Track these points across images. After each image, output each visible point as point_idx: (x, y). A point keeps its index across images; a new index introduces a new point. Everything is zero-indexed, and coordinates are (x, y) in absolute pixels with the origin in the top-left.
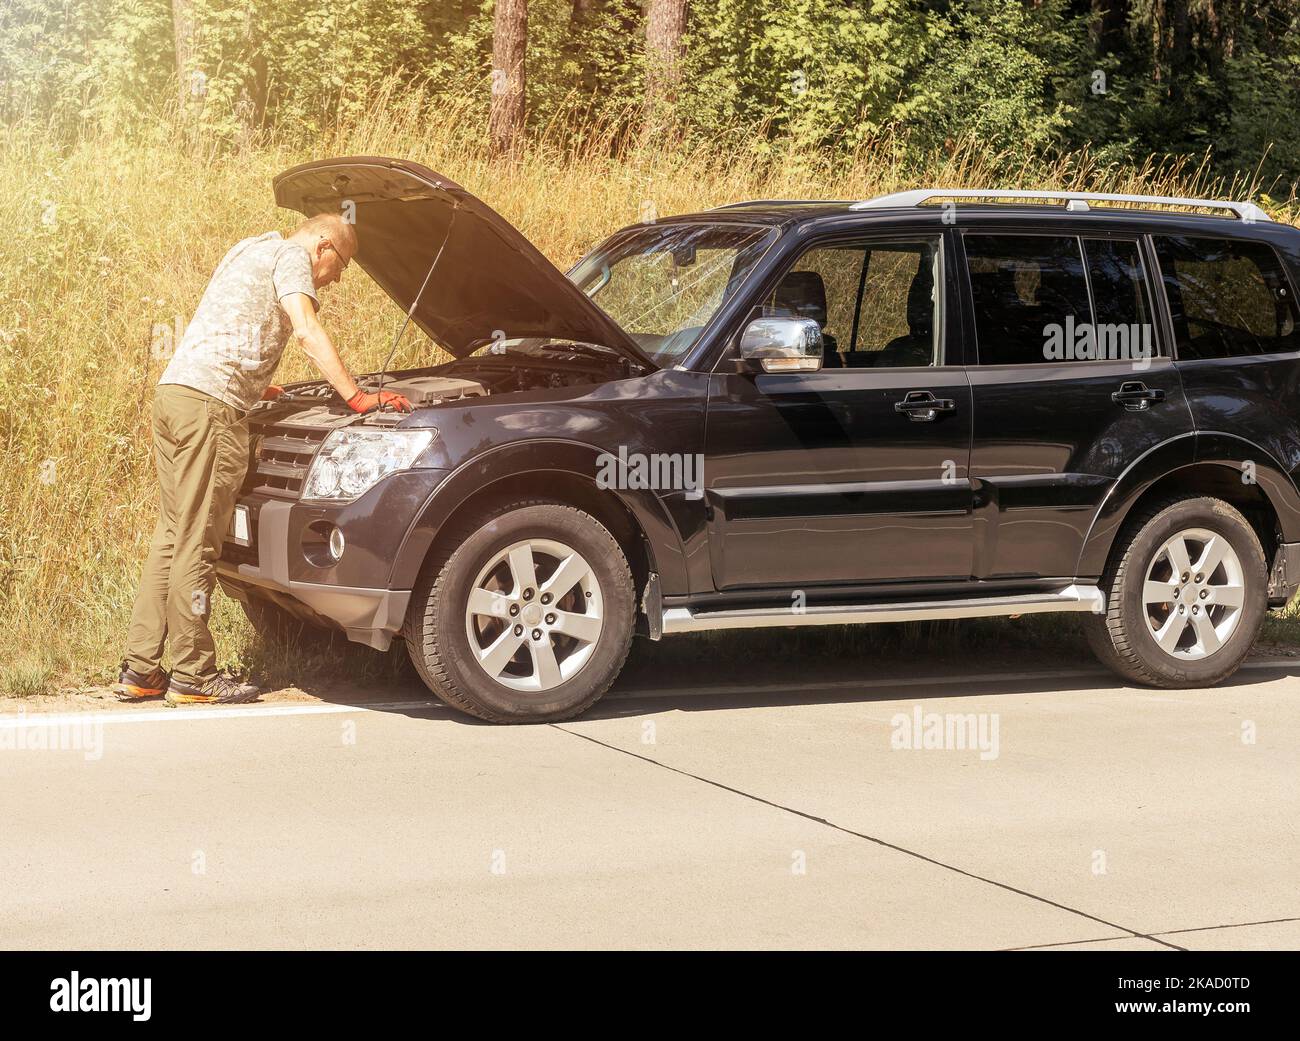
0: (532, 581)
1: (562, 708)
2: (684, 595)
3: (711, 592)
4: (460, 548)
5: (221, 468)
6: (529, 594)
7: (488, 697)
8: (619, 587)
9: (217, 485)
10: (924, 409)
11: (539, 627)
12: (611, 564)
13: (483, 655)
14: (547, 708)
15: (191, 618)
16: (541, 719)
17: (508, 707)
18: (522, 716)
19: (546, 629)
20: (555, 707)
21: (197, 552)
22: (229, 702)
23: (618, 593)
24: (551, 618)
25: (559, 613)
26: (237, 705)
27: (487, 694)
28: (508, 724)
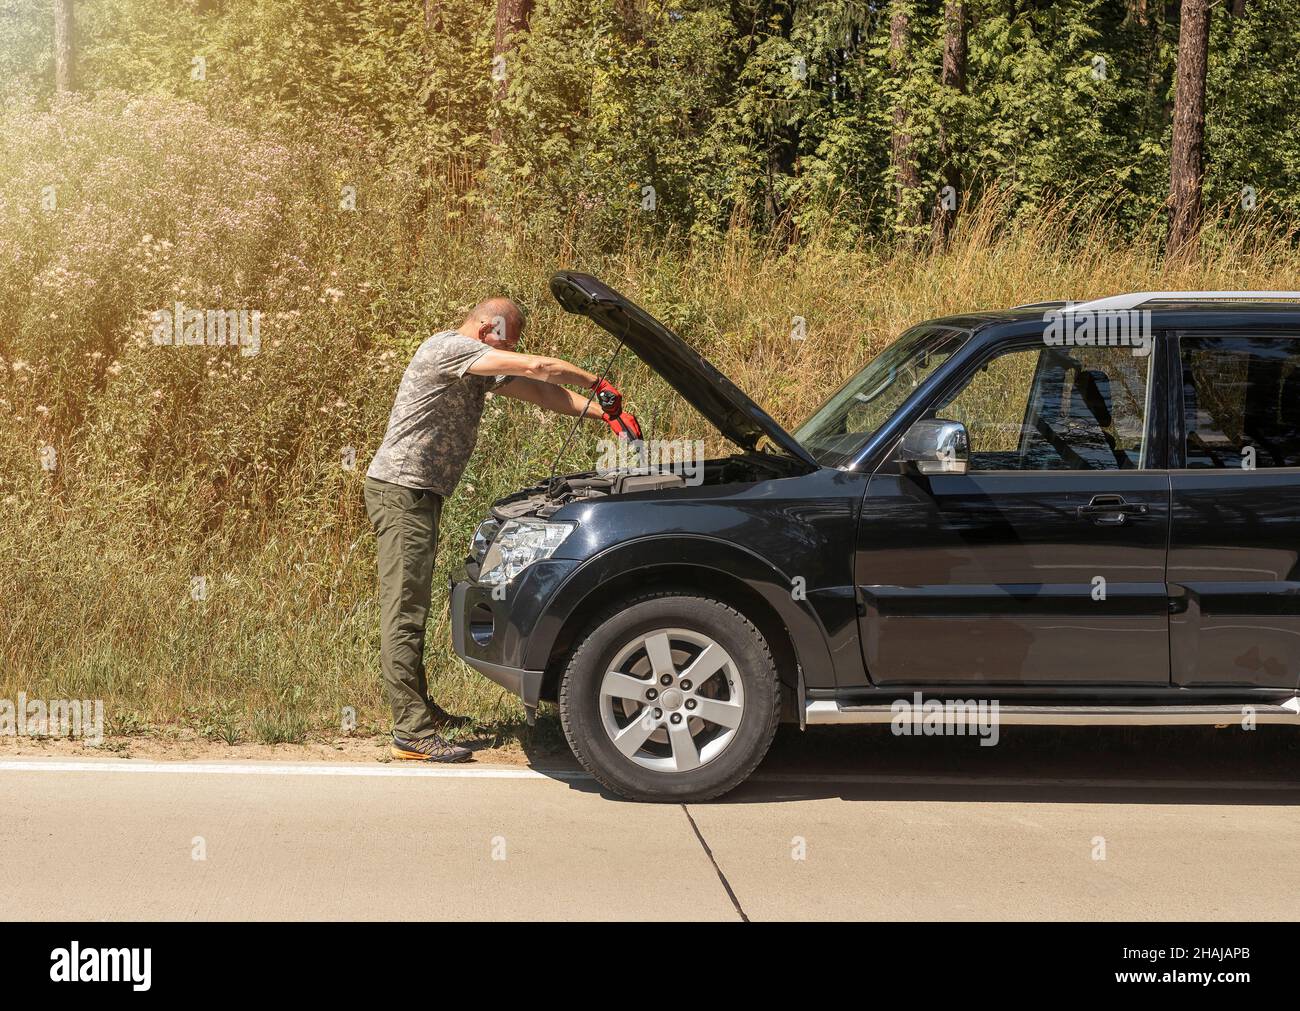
0: (669, 668)
1: (697, 789)
2: (832, 688)
3: (867, 686)
4: (593, 634)
5: (407, 547)
6: (666, 680)
7: (619, 774)
8: (759, 677)
9: (406, 563)
10: (1113, 513)
11: (678, 711)
12: (751, 656)
13: (618, 736)
14: (679, 789)
15: (395, 682)
16: (676, 800)
17: (640, 786)
18: (651, 794)
19: (684, 712)
20: (688, 789)
21: (395, 623)
22: (440, 761)
23: (757, 684)
24: (691, 704)
25: (699, 699)
26: (446, 765)
27: (619, 771)
28: (643, 802)
